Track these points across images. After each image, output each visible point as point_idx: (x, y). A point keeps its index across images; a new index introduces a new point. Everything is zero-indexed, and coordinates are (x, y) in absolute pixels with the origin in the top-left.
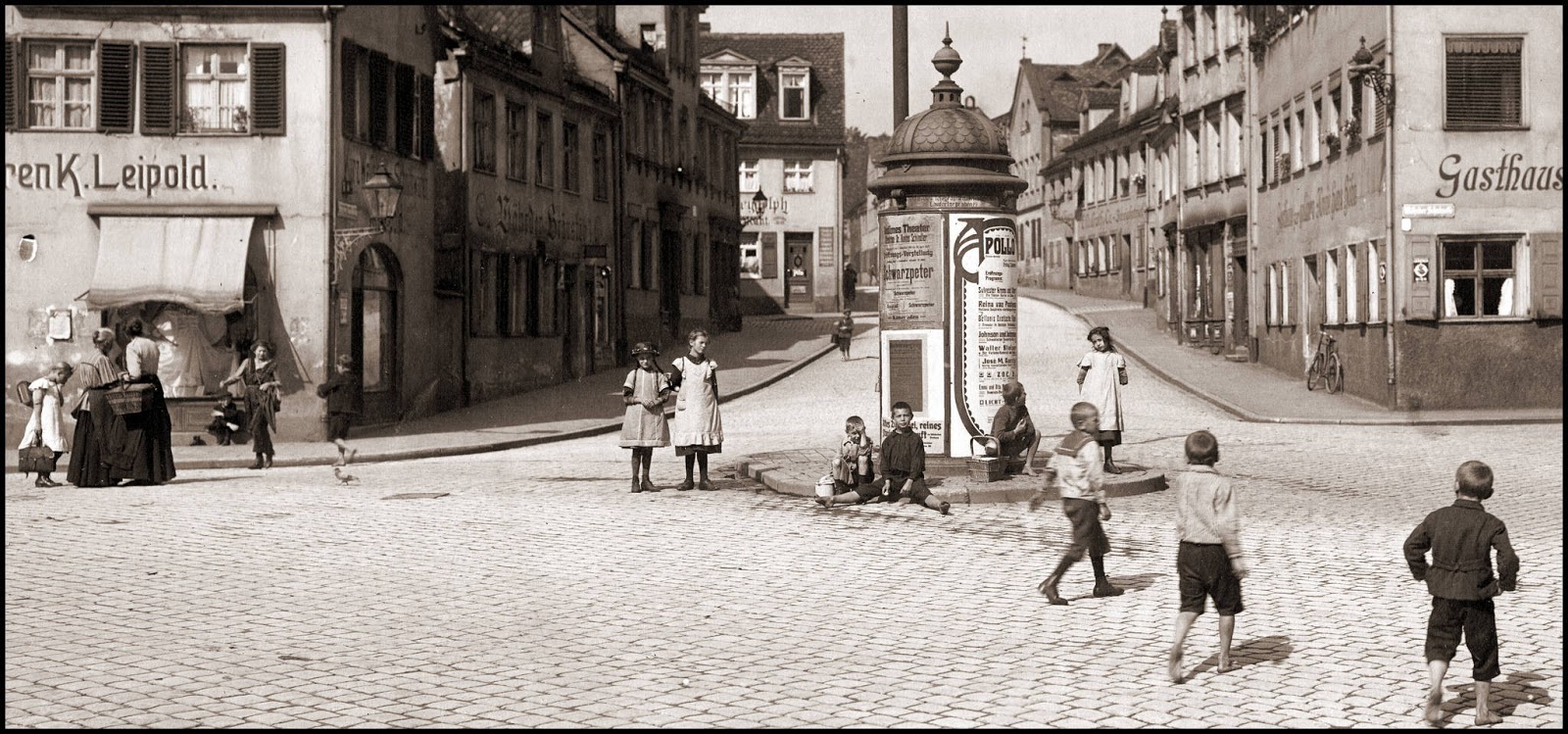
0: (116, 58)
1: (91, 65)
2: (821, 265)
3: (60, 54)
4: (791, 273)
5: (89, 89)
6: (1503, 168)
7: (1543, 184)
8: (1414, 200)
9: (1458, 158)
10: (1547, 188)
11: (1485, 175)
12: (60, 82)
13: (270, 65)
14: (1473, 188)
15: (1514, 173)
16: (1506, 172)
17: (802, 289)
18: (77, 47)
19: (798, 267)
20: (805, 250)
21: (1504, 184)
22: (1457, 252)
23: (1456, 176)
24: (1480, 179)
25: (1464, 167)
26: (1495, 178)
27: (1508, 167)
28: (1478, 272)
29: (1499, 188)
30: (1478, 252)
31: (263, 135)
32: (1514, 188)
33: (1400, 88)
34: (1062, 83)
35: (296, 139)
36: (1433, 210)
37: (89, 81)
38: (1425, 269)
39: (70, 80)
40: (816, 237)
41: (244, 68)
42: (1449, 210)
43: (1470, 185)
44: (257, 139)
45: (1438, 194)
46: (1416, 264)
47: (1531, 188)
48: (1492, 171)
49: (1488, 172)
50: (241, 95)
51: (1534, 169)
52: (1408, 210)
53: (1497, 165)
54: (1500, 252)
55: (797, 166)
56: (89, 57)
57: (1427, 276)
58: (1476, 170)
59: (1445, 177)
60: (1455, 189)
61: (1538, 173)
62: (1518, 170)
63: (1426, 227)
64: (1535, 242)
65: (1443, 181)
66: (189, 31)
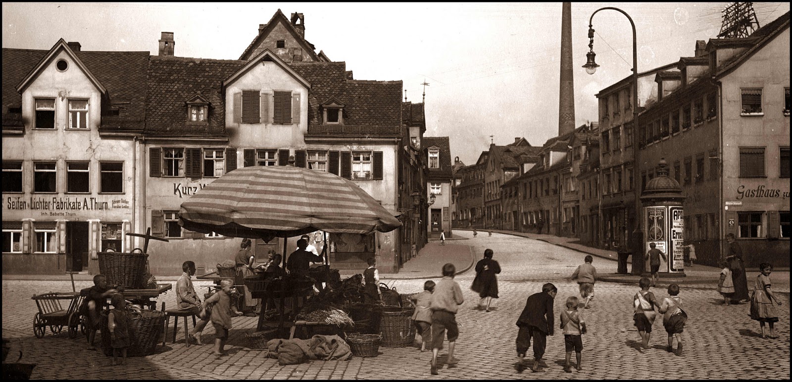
0: (334, 156)
1: (326, 158)
2: (444, 221)
3: (317, 155)
4: (433, 223)
5: (325, 166)
6: (758, 190)
7: (772, 195)
8: (729, 200)
9: (744, 187)
10: (773, 196)
11: (752, 192)
12: (317, 163)
13: (378, 157)
14: (748, 196)
15: (762, 191)
16: (759, 191)
17: (437, 229)
18: (322, 153)
19: (435, 221)
20: (438, 215)
21: (758, 195)
22: (743, 216)
23: (743, 193)
24: (751, 193)
25: (746, 190)
26: (756, 193)
27: (760, 189)
28: (749, 223)
29: (757, 196)
30: (750, 217)
31: (377, 180)
32: (762, 197)
33: (724, 164)
34: (508, 153)
35: (386, 181)
36: (735, 203)
37: (325, 163)
38: (733, 222)
39: (320, 163)
40: (442, 210)
41: (371, 159)
42: (740, 203)
43: (747, 195)
44: (375, 181)
45: (737, 198)
46: (730, 221)
47: (767, 196)
48: (755, 191)
49: (753, 191)
50: (368, 167)
51: (769, 190)
52: (727, 203)
53: (756, 189)
54: (756, 216)
55: (436, 185)
56: (325, 156)
57: (733, 224)
58: (749, 190)
59: (740, 193)
60: (743, 196)
61: (770, 192)
62: (763, 191)
63: (733, 209)
64: (769, 214)
65: (739, 194)
66: (355, 148)
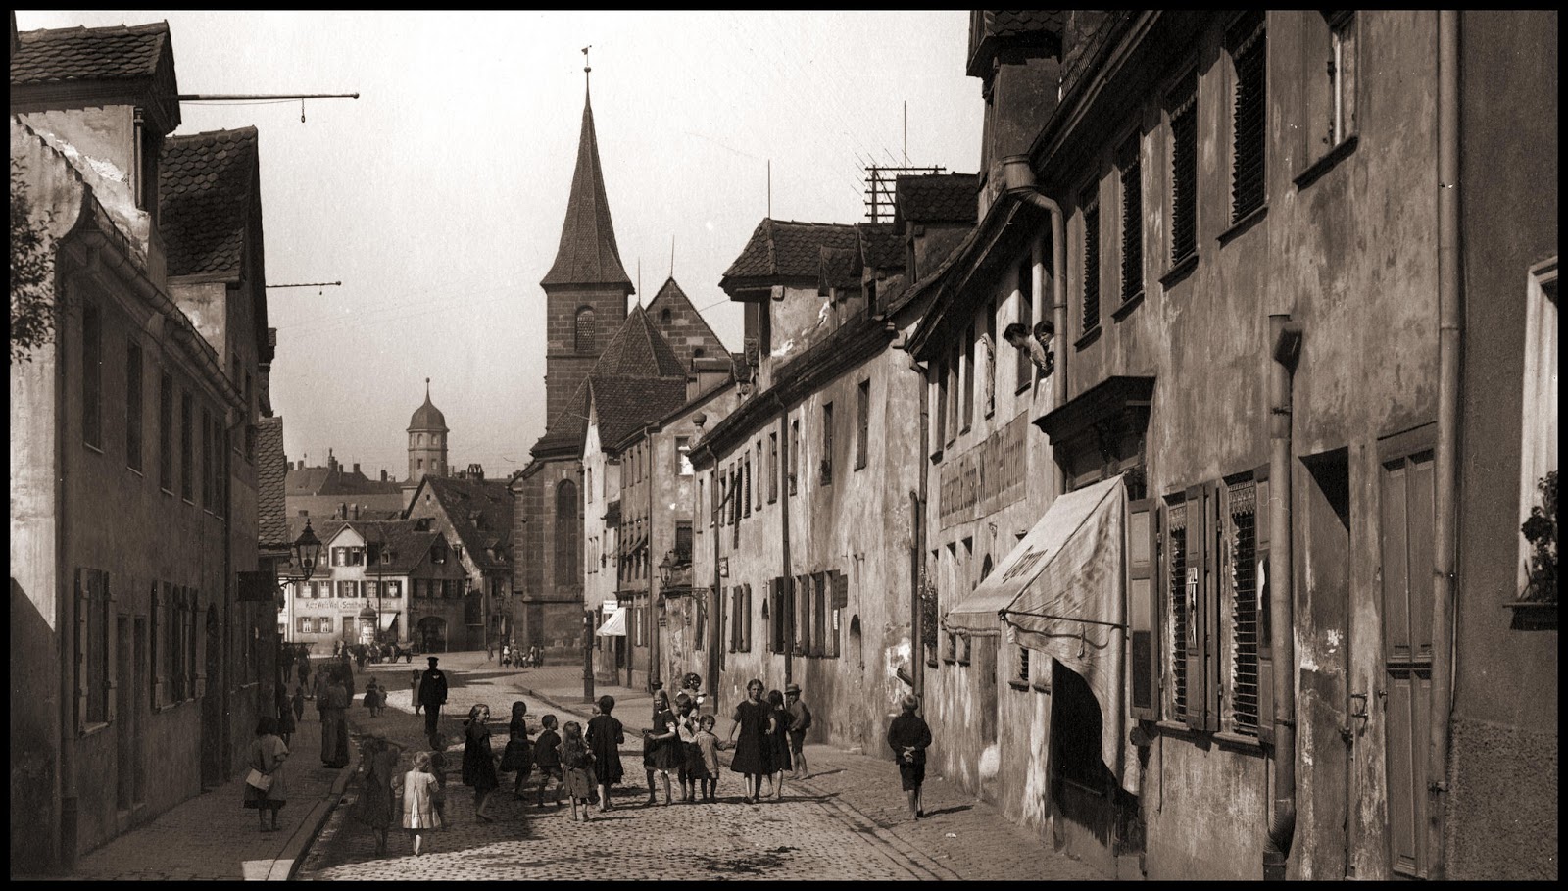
0: (379, 584)
1: (376, 586)
3: (371, 584)
18: (374, 583)
66: (389, 578)
